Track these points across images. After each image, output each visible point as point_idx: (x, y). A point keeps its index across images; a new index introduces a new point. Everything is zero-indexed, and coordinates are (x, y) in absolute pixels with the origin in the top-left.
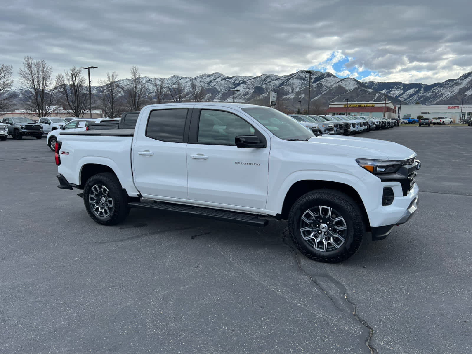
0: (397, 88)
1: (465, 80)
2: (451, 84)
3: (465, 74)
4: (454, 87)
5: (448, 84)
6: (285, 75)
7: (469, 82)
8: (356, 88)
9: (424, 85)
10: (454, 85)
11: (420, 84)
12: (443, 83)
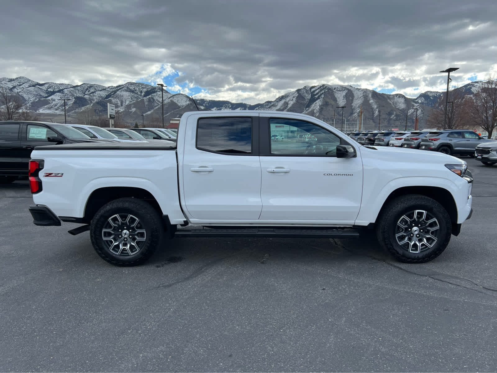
0: (226, 106)
1: (280, 102)
2: (270, 105)
3: (280, 97)
4: (272, 108)
5: (267, 105)
6: (112, 86)
7: (283, 104)
8: (189, 104)
9: (248, 105)
10: (272, 106)
11: (244, 104)
12: (264, 104)
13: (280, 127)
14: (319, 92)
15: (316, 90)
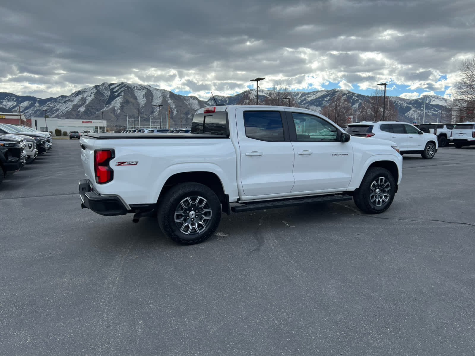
0: (9, 99)
1: (76, 97)
2: (65, 100)
3: (76, 92)
4: (67, 104)
5: (62, 100)
7: (80, 100)
9: (38, 98)
10: (67, 101)
11: (33, 97)
12: (57, 98)
13: (88, 122)
14: (118, 90)
15: (116, 87)
